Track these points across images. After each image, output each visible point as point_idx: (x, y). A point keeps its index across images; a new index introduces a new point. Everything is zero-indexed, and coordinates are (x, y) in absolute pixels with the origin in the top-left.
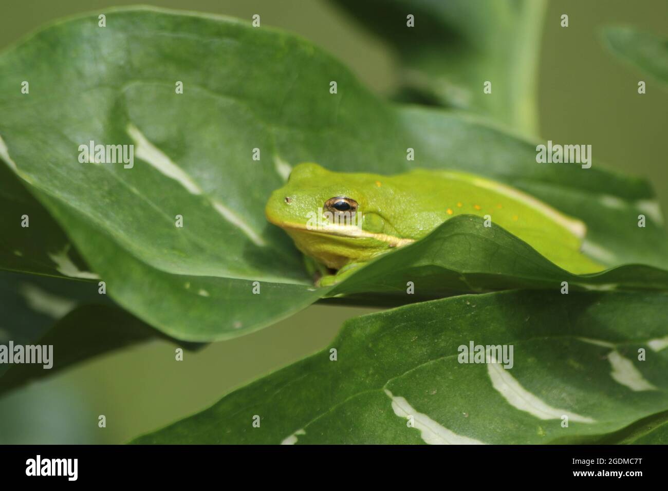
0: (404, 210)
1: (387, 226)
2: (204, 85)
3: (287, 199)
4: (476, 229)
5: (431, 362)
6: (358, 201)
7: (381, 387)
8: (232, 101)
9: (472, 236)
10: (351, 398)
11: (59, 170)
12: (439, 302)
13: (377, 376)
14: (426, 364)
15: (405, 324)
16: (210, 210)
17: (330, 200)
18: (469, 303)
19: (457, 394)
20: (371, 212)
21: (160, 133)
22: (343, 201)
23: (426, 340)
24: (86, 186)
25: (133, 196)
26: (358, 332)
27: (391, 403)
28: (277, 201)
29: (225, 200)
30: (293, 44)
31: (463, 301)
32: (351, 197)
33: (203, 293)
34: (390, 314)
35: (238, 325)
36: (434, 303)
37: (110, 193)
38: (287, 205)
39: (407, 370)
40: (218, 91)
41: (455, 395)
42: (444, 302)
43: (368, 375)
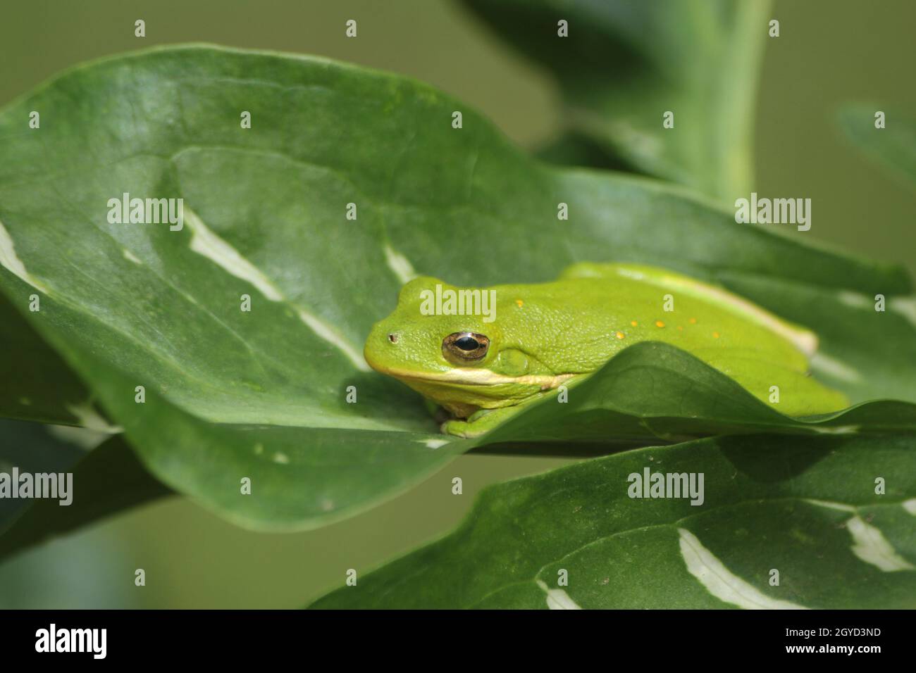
0: (556, 337)
1: (534, 364)
2: (285, 151)
3: (392, 337)
4: (661, 360)
5: (602, 540)
6: (488, 336)
7: (531, 577)
8: (325, 171)
9: (655, 368)
10: (489, 594)
11: (85, 273)
12: (612, 459)
13: (526, 562)
14: (594, 543)
15: (565, 489)
16: (296, 323)
17: (451, 335)
18: (652, 459)
19: (638, 583)
20: (509, 348)
21: (225, 218)
22: (469, 336)
23: (593, 511)
24: (123, 294)
25: (188, 305)
26: (497, 505)
27: (545, 599)
28: (379, 339)
29: (316, 309)
30: (408, 91)
31: (644, 455)
32: (478, 332)
33: (281, 458)
34: (543, 478)
35: (328, 505)
36: (604, 461)
37: (156, 303)
38: (392, 345)
39: (568, 552)
40: (305, 158)
41: (635, 585)
42: (618, 458)
43: (513, 562)
